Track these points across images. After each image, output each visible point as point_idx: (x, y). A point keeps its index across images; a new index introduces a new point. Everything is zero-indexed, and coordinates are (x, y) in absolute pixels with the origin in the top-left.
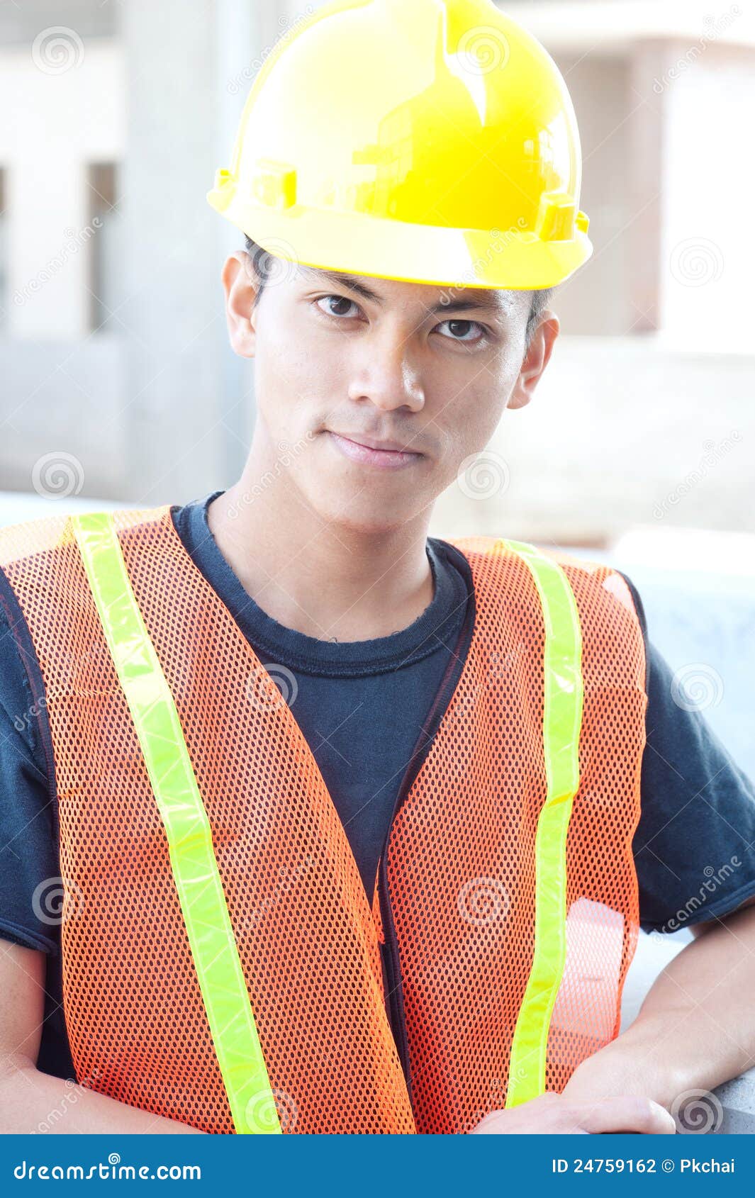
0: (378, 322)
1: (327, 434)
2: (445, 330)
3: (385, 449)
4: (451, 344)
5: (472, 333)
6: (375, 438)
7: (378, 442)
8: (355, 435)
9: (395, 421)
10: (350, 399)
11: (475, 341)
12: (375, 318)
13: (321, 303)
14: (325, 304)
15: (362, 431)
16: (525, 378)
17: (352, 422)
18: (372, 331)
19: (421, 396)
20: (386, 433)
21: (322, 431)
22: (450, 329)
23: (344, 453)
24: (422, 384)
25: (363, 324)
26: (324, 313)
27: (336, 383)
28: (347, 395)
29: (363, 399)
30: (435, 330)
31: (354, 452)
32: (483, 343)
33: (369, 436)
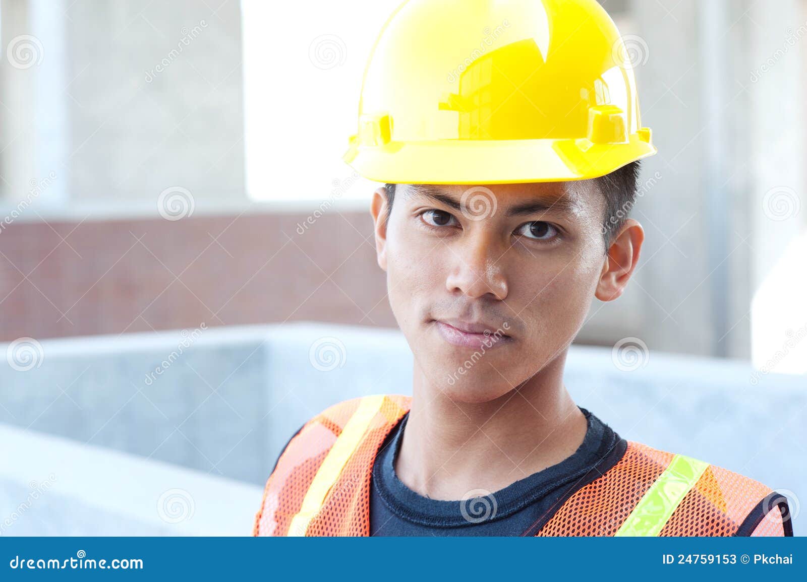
0: (469, 228)
1: (434, 323)
2: (527, 231)
3: (477, 331)
4: (530, 243)
5: (550, 233)
6: (467, 322)
7: (469, 324)
8: (452, 320)
9: (483, 307)
10: (448, 291)
11: (552, 239)
12: (467, 224)
13: (425, 216)
14: (429, 217)
15: (456, 316)
16: (616, 276)
17: (449, 309)
18: (465, 236)
19: (504, 286)
20: (476, 316)
21: (430, 321)
22: (531, 229)
23: (444, 337)
24: (507, 276)
25: (458, 231)
26: (426, 224)
27: (436, 278)
28: (446, 288)
29: (457, 290)
30: (517, 231)
31: (451, 335)
32: (558, 241)
33: (462, 320)
